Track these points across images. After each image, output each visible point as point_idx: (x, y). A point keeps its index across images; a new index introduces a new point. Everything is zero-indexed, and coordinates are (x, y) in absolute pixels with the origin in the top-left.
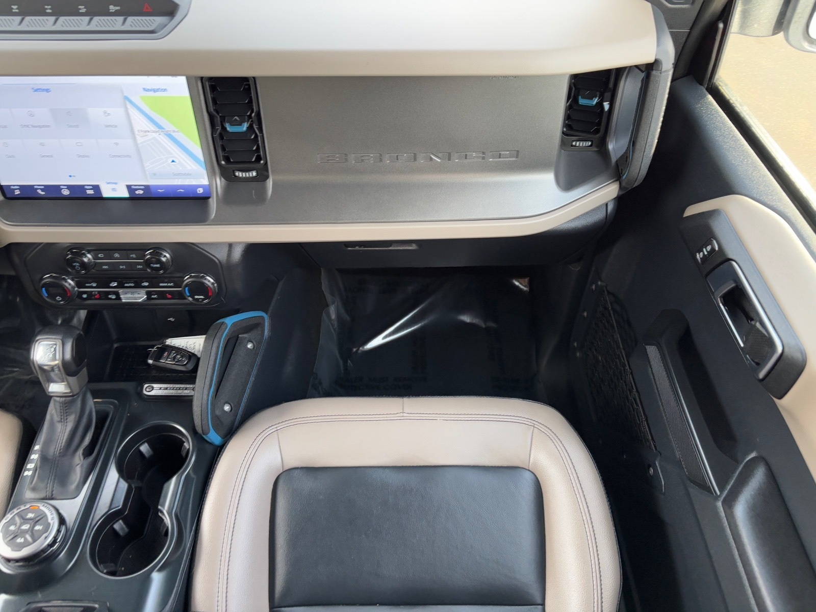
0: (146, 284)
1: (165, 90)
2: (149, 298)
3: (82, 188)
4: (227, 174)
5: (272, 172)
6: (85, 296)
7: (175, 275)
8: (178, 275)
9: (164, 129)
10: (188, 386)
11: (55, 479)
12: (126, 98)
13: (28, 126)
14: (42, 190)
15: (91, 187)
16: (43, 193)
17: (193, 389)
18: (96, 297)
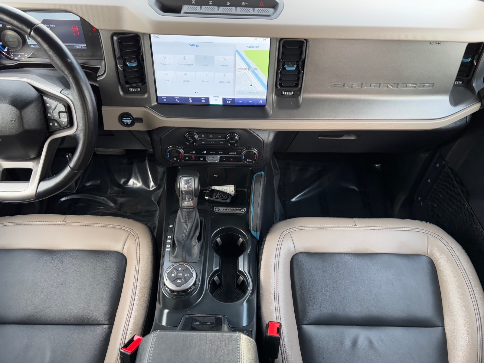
0: (221, 153)
1: (258, 47)
2: (221, 160)
3: (199, 99)
4: (279, 94)
5: (303, 92)
6: (187, 159)
7: (238, 148)
8: (240, 148)
9: (251, 67)
10: (238, 208)
11: (185, 252)
12: (237, 51)
13: (181, 65)
14: (178, 99)
15: (204, 99)
16: (178, 101)
17: (241, 210)
18: (193, 159)
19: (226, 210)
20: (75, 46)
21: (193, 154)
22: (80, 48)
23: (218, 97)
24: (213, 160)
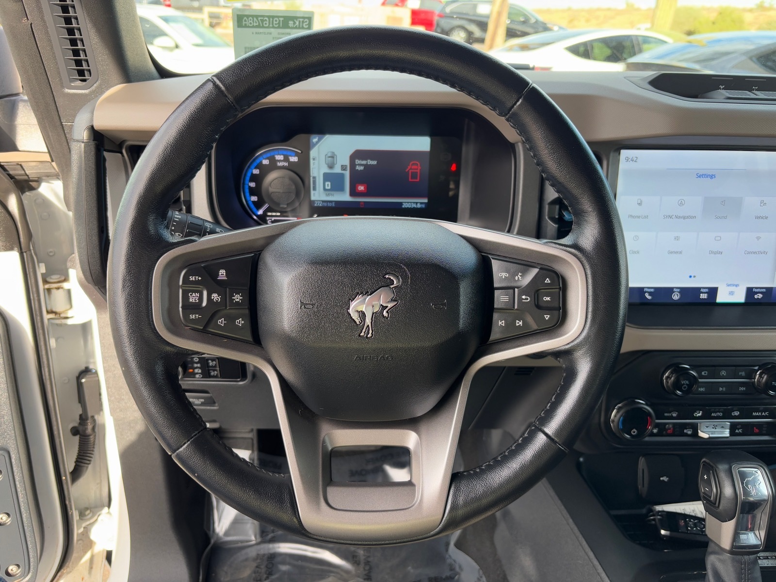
0: (737, 413)
2: (732, 432)
6: (655, 430)
14: (650, 294)
15: (707, 290)
16: (649, 297)
18: (669, 431)
20: (405, 202)
21: (671, 418)
22: (414, 206)
23: (737, 286)
24: (715, 432)
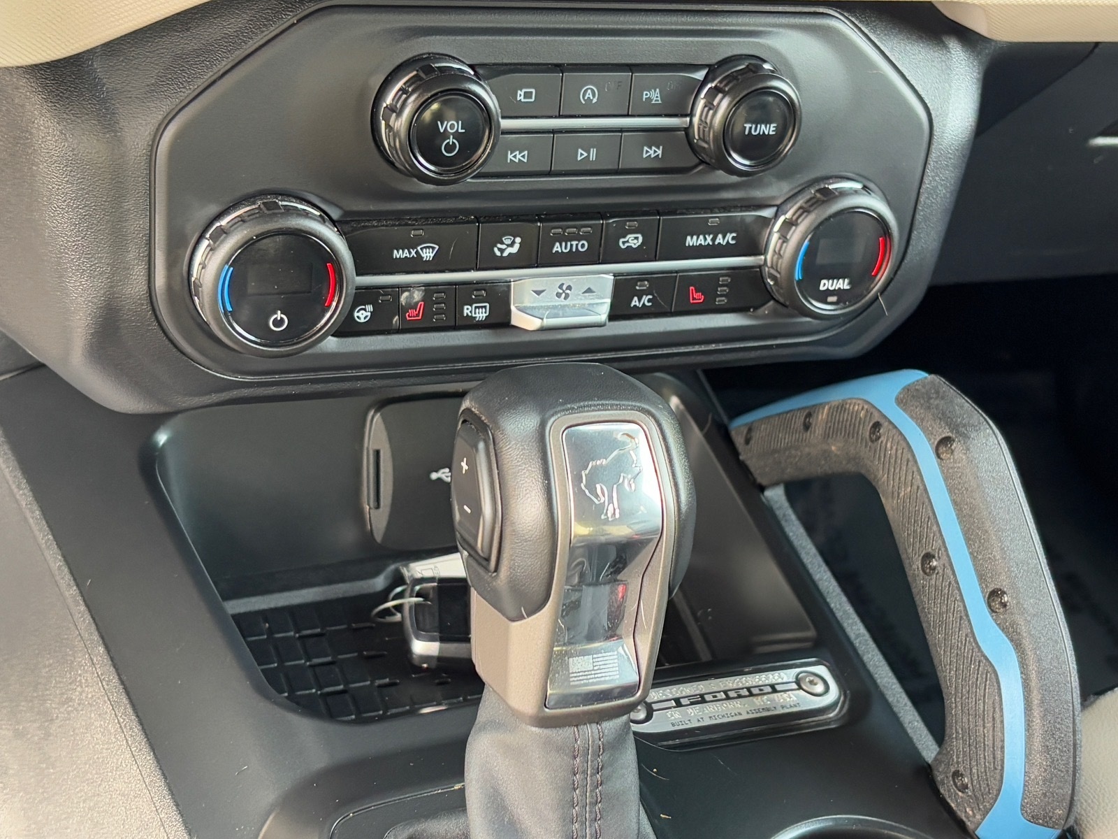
0: (633, 241)
10: (772, 677)
17: (800, 688)
18: (411, 315)
19: (701, 700)
21: (415, 265)
24: (563, 307)
